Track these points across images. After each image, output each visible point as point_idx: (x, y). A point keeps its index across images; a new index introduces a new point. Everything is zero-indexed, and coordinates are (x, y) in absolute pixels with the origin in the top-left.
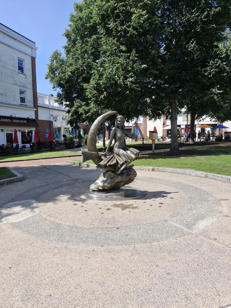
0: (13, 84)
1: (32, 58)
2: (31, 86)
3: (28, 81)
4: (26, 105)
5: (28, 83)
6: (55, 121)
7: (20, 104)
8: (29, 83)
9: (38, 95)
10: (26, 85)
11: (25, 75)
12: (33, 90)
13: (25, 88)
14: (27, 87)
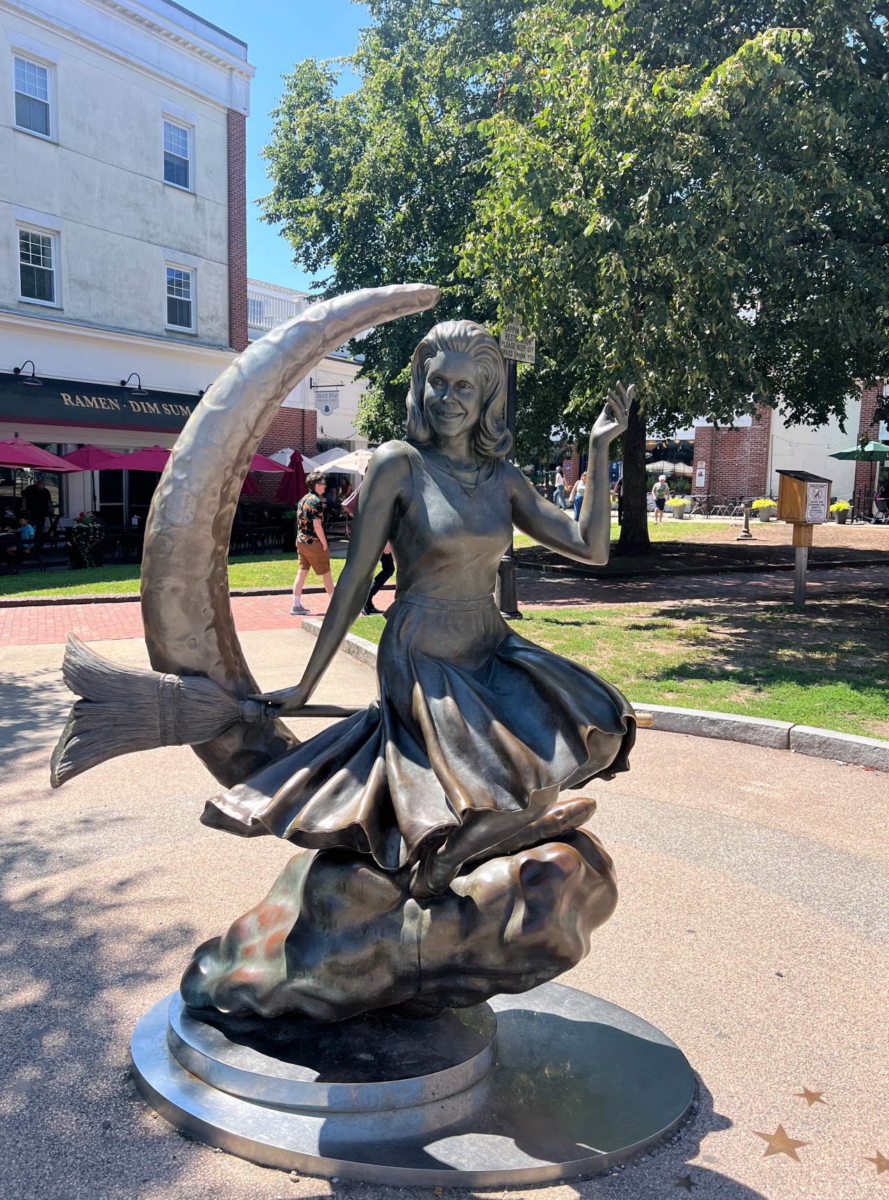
0: (138, 235)
1: (228, 116)
2: (219, 249)
3: (208, 223)
4: (196, 336)
5: (205, 233)
6: (327, 409)
7: (167, 330)
8: (213, 235)
9: (249, 287)
10: (197, 242)
11: (194, 195)
12: (230, 266)
13: (195, 255)
14: (200, 253)
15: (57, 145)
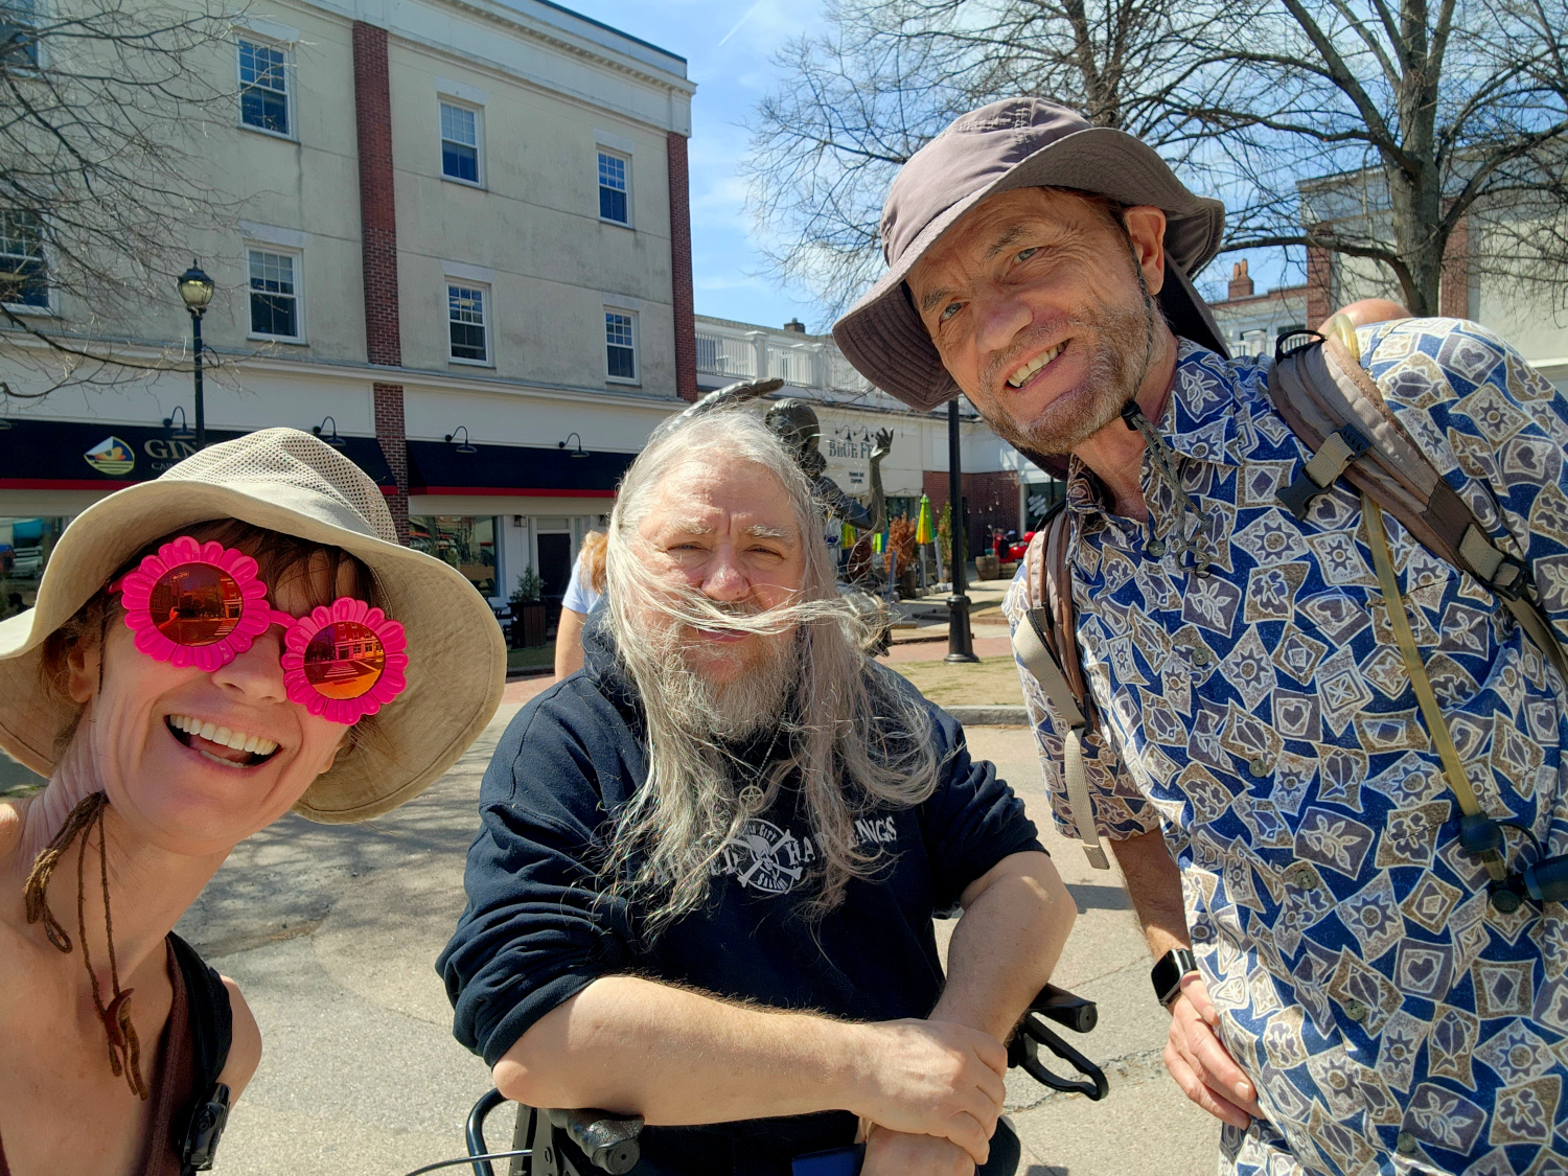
0: (574, 281)
1: (668, 140)
2: (663, 288)
3: (650, 260)
4: (640, 387)
5: (647, 272)
7: (608, 383)
8: (655, 273)
9: (698, 328)
10: (639, 282)
11: (634, 230)
12: (675, 306)
13: (636, 296)
14: (642, 295)
15: (486, 191)
